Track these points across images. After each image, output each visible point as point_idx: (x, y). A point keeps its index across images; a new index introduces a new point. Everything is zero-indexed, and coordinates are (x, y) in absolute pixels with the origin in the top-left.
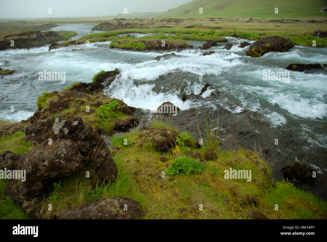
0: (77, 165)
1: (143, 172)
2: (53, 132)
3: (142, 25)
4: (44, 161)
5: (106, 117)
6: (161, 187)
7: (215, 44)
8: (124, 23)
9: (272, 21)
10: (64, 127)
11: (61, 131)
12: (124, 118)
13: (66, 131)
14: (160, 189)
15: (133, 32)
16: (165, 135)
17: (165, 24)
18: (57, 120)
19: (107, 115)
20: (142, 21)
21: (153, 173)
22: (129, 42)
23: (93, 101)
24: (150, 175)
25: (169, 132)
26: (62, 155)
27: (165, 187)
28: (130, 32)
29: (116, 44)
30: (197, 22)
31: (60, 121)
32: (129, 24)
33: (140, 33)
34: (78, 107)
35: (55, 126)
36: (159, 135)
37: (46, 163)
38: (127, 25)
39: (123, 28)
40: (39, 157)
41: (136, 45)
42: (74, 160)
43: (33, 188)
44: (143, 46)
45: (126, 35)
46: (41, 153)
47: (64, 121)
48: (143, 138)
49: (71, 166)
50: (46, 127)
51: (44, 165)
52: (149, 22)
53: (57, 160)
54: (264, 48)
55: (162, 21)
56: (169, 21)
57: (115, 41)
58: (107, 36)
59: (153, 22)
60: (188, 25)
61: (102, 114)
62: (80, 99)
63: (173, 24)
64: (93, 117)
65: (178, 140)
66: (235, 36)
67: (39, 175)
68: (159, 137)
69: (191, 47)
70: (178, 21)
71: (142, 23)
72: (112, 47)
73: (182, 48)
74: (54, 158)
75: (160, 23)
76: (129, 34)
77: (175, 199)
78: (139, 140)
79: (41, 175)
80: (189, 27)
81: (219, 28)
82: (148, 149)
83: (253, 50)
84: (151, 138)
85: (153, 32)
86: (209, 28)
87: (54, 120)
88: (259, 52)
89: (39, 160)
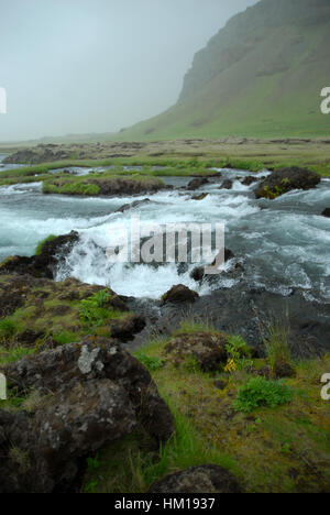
0: (134, 423)
1: (199, 411)
2: (78, 369)
3: (83, 153)
4: (80, 424)
5: (94, 319)
6: (239, 433)
7: (205, 182)
8: (55, 151)
9: (275, 142)
10: (96, 359)
11: (93, 367)
12: (123, 318)
13: (101, 366)
14: (239, 437)
15: (71, 166)
16: (210, 344)
17: (118, 150)
18: (84, 349)
19: (96, 315)
20: (82, 147)
21: (215, 411)
22: (72, 182)
23: (62, 290)
24: (213, 415)
25: (214, 339)
26: (110, 410)
27: (245, 433)
28: (67, 166)
29: (52, 187)
30: (166, 147)
31: (90, 351)
32: (63, 153)
33: (82, 166)
34: (39, 304)
35: (81, 360)
36: (200, 344)
37: (84, 428)
38: (60, 155)
39: (54, 160)
40: (71, 419)
41: (85, 188)
42: (126, 415)
43: (63, 476)
44: (96, 188)
45: (62, 170)
46: (70, 410)
47: (96, 350)
48: (175, 351)
49: (125, 425)
50: (62, 362)
51: (81, 432)
52: (94, 149)
53: (103, 420)
54: (281, 185)
55: (113, 147)
56: (125, 146)
57: (49, 183)
58: (33, 174)
59: (99, 148)
60: (154, 152)
61: (88, 315)
62: (39, 289)
63: (130, 151)
64: (73, 319)
65: (230, 350)
66: (229, 166)
67: (72, 450)
68: (201, 349)
69: (170, 188)
70: (137, 146)
71: (83, 150)
72: (47, 192)
73: (156, 189)
74: (97, 416)
75: (110, 150)
76: (67, 169)
77: (271, 452)
78: (169, 356)
79: (77, 449)
80: (156, 155)
81: (201, 155)
82: (189, 369)
83: (266, 188)
84: (189, 351)
85: (104, 165)
86: (187, 155)
87: (79, 350)
88: (275, 191)
89: (72, 424)
